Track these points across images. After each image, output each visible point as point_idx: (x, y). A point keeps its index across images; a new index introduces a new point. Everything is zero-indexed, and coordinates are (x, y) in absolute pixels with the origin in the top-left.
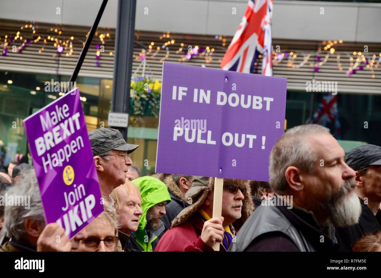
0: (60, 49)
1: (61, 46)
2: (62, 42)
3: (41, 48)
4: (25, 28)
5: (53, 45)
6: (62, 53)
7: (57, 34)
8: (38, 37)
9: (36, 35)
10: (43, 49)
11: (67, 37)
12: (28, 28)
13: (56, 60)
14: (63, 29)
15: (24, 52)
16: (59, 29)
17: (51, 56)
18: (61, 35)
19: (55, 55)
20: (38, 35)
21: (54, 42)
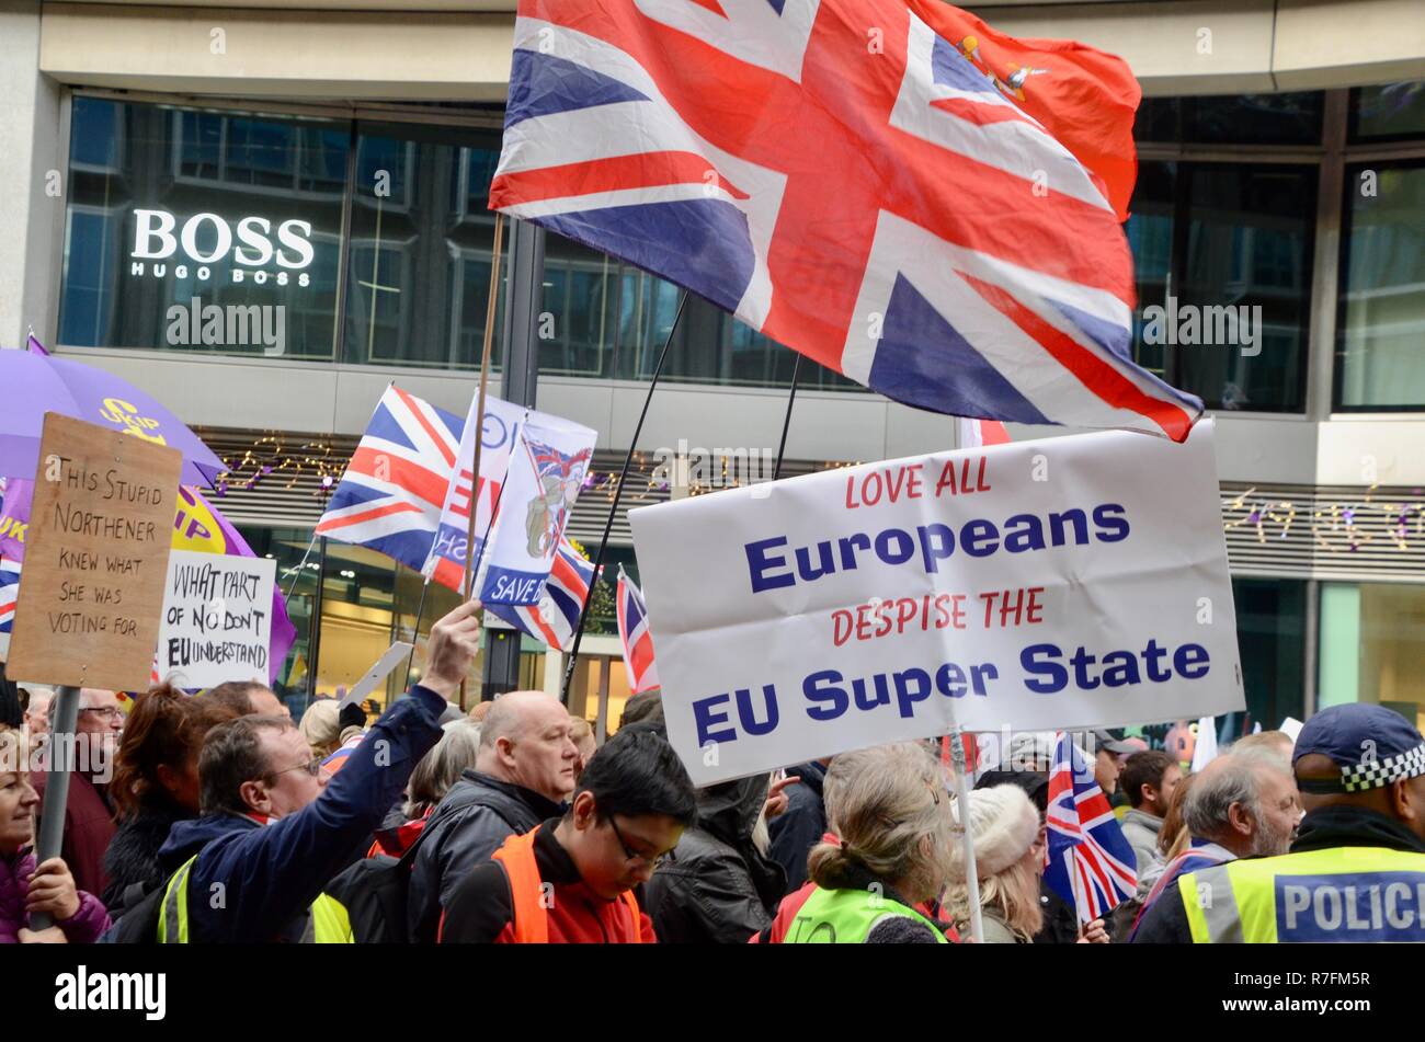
0: (328, 481)
1: (328, 474)
2: (332, 468)
3: (291, 479)
4: (262, 443)
5: (316, 474)
6: (331, 488)
7: (323, 453)
8: (286, 459)
9: (281, 455)
10: (294, 482)
11: (341, 459)
12: (268, 443)
13: (319, 502)
14: (332, 443)
15: (257, 488)
16: (326, 443)
17: (311, 494)
18: (329, 454)
19: (318, 491)
20: (286, 455)
21: (317, 467)
